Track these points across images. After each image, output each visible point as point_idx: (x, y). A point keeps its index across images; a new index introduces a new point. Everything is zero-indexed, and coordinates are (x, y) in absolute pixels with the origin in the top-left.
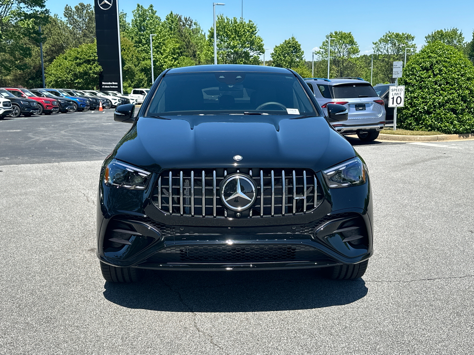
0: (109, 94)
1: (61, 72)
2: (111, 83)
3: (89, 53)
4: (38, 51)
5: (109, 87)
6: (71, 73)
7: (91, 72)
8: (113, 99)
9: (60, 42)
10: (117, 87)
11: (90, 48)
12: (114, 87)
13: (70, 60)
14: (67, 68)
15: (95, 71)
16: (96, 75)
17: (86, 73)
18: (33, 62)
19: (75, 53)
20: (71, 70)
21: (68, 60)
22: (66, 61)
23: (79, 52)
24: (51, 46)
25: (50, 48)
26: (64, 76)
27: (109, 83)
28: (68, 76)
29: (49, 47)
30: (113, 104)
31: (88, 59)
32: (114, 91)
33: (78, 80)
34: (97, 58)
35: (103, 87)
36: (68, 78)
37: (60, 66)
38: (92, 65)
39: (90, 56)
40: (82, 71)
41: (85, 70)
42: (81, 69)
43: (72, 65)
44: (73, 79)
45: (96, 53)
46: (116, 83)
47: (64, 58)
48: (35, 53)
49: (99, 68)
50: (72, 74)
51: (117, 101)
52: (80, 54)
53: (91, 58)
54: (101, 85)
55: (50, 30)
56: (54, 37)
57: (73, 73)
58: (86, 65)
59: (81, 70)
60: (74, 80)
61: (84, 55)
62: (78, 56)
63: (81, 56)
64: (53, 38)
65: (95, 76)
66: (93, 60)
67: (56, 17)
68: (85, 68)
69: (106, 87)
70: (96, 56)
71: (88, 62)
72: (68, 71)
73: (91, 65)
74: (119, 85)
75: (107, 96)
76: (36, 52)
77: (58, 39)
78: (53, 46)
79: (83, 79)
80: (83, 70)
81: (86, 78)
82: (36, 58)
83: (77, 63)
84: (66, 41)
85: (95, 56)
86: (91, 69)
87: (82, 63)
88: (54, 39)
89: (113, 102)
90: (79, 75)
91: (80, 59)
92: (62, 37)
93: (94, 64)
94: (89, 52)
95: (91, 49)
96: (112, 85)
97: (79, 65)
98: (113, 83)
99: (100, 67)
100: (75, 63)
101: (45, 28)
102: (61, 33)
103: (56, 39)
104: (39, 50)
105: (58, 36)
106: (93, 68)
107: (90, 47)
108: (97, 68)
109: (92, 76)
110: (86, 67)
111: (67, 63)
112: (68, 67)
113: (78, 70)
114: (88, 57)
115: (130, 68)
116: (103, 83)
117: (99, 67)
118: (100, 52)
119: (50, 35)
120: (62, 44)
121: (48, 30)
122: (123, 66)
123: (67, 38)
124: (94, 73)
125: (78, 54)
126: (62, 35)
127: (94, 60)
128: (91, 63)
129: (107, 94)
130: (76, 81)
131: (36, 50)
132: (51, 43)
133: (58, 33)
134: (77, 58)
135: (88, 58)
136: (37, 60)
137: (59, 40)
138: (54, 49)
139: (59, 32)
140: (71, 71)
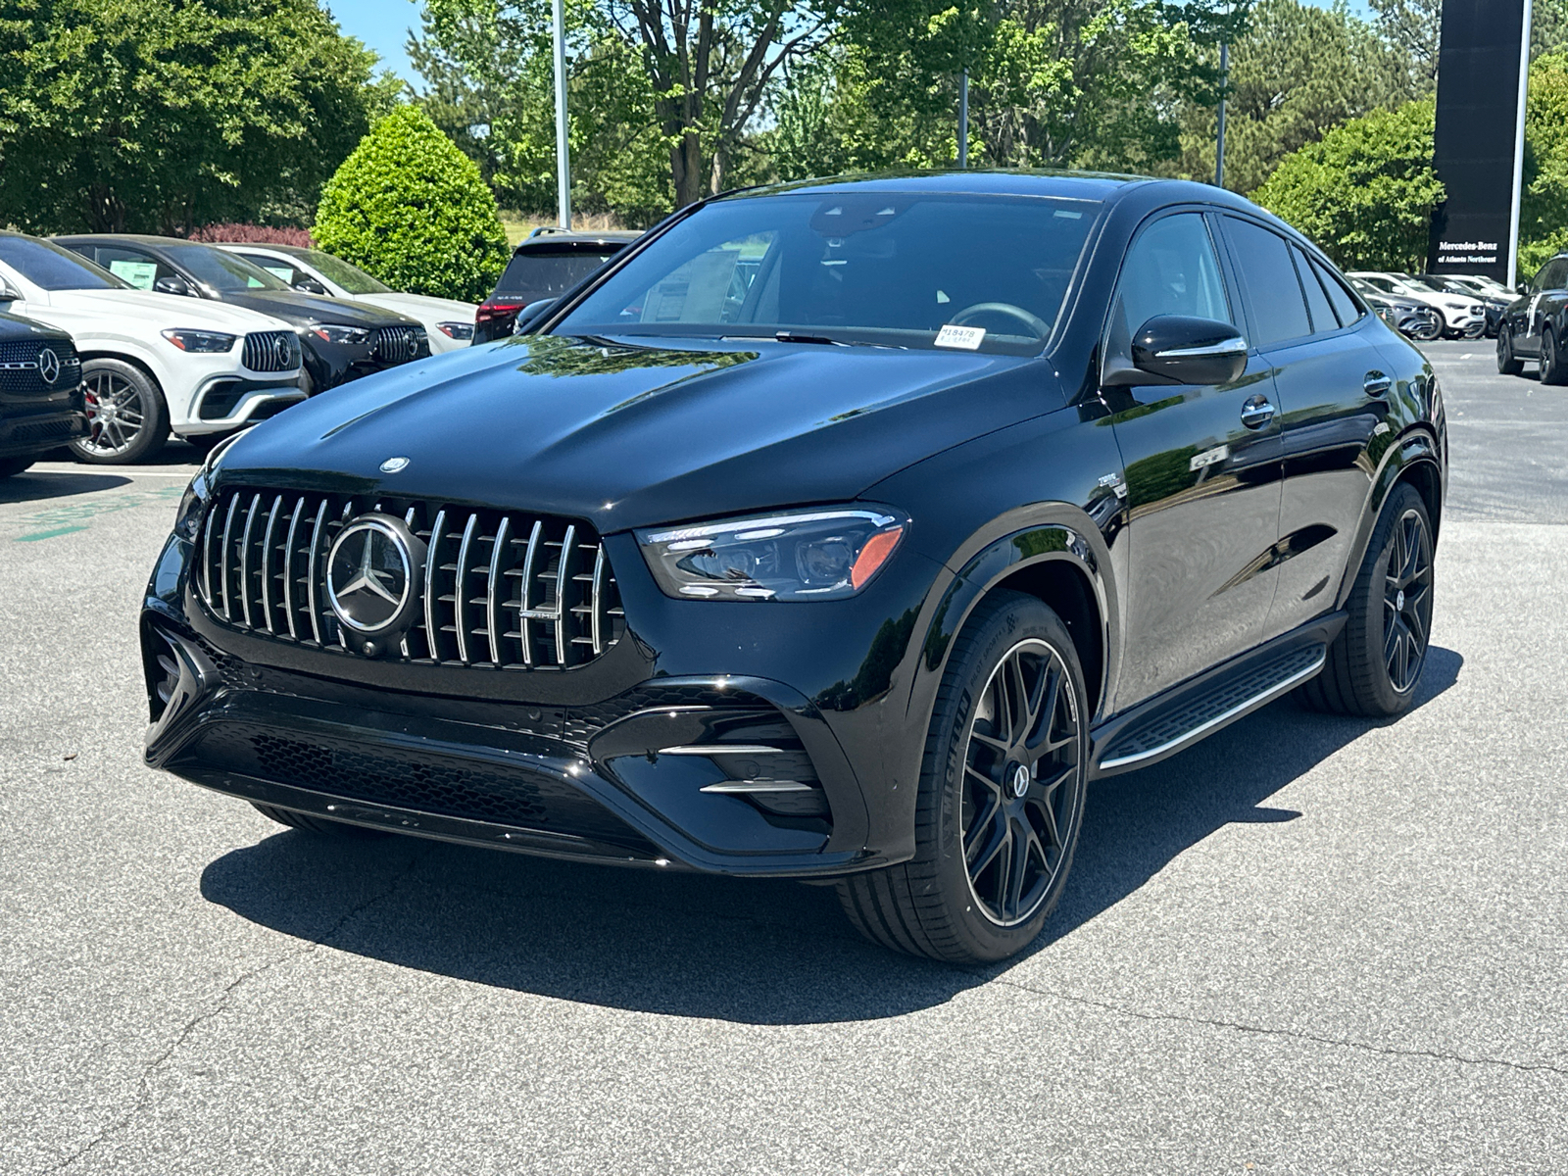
0: (1444, 287)
1: (1295, 208)
2: (1473, 247)
3: (1405, 136)
4: (1253, 134)
5: (1463, 260)
6: (1329, 209)
7: (1401, 204)
8: (1450, 305)
9: (1337, 102)
10: (1493, 260)
11: (1411, 119)
12: (1481, 259)
13: (1334, 165)
14: (1319, 192)
15: (1419, 202)
16: (1418, 215)
17: (1383, 210)
18: (1234, 175)
19: (1354, 137)
20: (1331, 200)
21: (1326, 165)
22: (1321, 169)
23: (1371, 135)
24: (1301, 116)
25: (1299, 124)
26: (1302, 221)
27: (1467, 246)
28: (1318, 222)
29: (1296, 118)
30: (1450, 323)
31: (1398, 160)
32: (1473, 275)
33: (1353, 234)
34: (1429, 154)
35: (1441, 260)
36: (1317, 228)
37: (1294, 187)
38: (1411, 179)
39: (1408, 148)
40: (1371, 204)
41: (1381, 198)
42: (1366, 197)
43: (1336, 183)
44: (1333, 232)
45: (1429, 133)
46: (1493, 247)
47: (1317, 156)
48: (1245, 144)
49: (1432, 192)
50: (1332, 216)
51: (1466, 312)
52: (1371, 140)
53: (1411, 155)
54: (1434, 252)
55: (1306, 60)
56: (1315, 82)
57: (1336, 210)
58: (1386, 179)
59: (1367, 202)
60: (1339, 235)
61: (1388, 143)
62: (1366, 148)
63: (1373, 149)
64: (1312, 87)
65: (1417, 220)
66: (1415, 161)
67: (1342, 10)
68: (1382, 193)
69: (1453, 260)
70: (1430, 148)
71: (1396, 168)
72: (1319, 204)
73: (1405, 180)
74: (1502, 254)
75: (1436, 294)
76: (1247, 138)
77: (1329, 88)
78: (1309, 115)
79: (1370, 233)
80: (1373, 200)
81: (1380, 227)
82: (1246, 161)
83: (1354, 174)
84: (1358, 95)
85: (1425, 148)
86: (1402, 192)
87: (1374, 175)
88: (1316, 92)
89: (1450, 316)
90: (1359, 217)
91: (1370, 160)
92: (1344, 82)
93: (1419, 177)
94: (1407, 133)
95: (1415, 123)
96: (1476, 253)
97: (1363, 180)
98: (1480, 243)
99: (1437, 187)
100: (1351, 175)
101: (1291, 54)
102: (1342, 66)
103: (1324, 90)
104: (1257, 133)
105: (1332, 78)
106: (1410, 190)
107: (1414, 113)
108: (1424, 192)
109: (1406, 219)
110: (1387, 187)
111: (1322, 176)
112: (1323, 190)
113: (1354, 199)
114: (1398, 152)
115: (1556, 189)
116: (1444, 246)
117: (1434, 187)
118: (1443, 132)
119: (1305, 78)
120: (1343, 108)
121: (1299, 59)
122: (1524, 183)
123: (1364, 86)
124: (1413, 208)
125: (1364, 142)
126: (1345, 73)
127: (1419, 163)
128: (1407, 174)
129: (1438, 286)
130: (1344, 241)
131: (1249, 131)
132: (1303, 106)
133: (1334, 69)
134: (1357, 156)
135: (1399, 156)
136: (1248, 167)
137: (1332, 91)
138: (1310, 126)
139: (1338, 63)
140: (1329, 204)
